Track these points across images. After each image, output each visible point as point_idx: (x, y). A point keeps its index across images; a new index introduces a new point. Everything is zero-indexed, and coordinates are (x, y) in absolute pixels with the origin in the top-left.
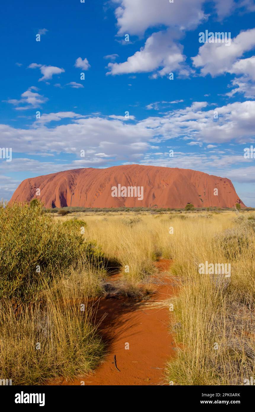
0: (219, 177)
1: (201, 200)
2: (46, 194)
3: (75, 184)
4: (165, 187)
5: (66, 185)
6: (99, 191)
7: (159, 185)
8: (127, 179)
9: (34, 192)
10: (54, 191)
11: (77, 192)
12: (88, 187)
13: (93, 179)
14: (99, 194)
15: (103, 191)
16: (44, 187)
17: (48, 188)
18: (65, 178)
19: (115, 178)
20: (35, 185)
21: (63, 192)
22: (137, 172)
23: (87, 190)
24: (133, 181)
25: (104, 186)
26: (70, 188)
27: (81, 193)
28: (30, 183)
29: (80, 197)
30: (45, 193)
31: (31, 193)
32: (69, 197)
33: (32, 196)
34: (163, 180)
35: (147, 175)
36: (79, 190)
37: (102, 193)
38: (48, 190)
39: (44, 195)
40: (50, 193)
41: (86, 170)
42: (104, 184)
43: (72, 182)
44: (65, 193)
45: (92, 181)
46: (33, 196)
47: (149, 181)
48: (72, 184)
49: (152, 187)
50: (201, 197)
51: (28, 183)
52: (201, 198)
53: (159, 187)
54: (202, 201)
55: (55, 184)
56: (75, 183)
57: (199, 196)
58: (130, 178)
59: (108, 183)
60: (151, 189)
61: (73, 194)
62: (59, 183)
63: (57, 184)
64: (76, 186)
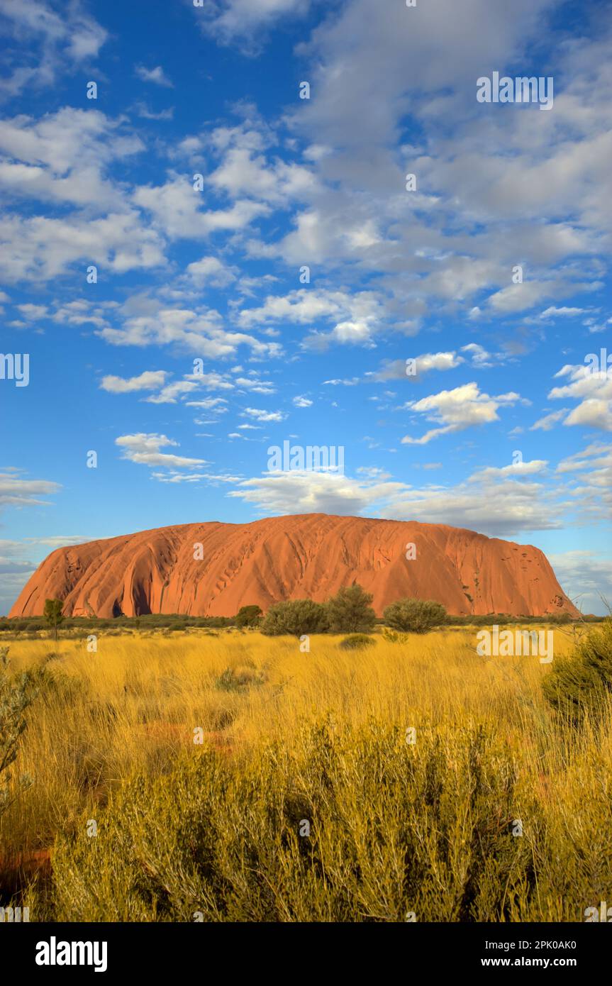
0: (512, 543)
1: (468, 596)
2: (102, 583)
3: (175, 560)
4: (383, 565)
5: (151, 561)
6: (226, 577)
7: (369, 562)
8: (294, 548)
9: (74, 579)
10: (121, 578)
11: (175, 578)
12: (200, 567)
13: (214, 548)
14: (225, 584)
15: (235, 576)
16: (99, 568)
17: (106, 569)
18: (150, 545)
19: (264, 545)
20: (79, 561)
21: (143, 580)
22: (317, 532)
23: (198, 574)
24: (307, 552)
25: (240, 564)
26: (161, 569)
27: (184, 581)
28: (67, 559)
29: (182, 591)
30: (101, 580)
31: (68, 581)
32: (156, 587)
33: (69, 588)
34: (380, 550)
35: (342, 538)
36: (179, 574)
37: (232, 580)
38: (107, 573)
39: (96, 586)
40: (112, 582)
41: (202, 527)
42: (239, 559)
43: (167, 556)
44: (147, 582)
45: (210, 554)
46: (71, 589)
47: (346, 553)
48: (168, 560)
49: (351, 565)
50: (468, 592)
51: (63, 556)
52: (468, 593)
53: (369, 567)
54: (471, 601)
55: (125, 561)
56: (174, 556)
57: (464, 587)
58: (301, 545)
59: (248, 557)
60: (350, 570)
61: (168, 583)
62: (134, 559)
63: (130, 561)
64: (176, 565)
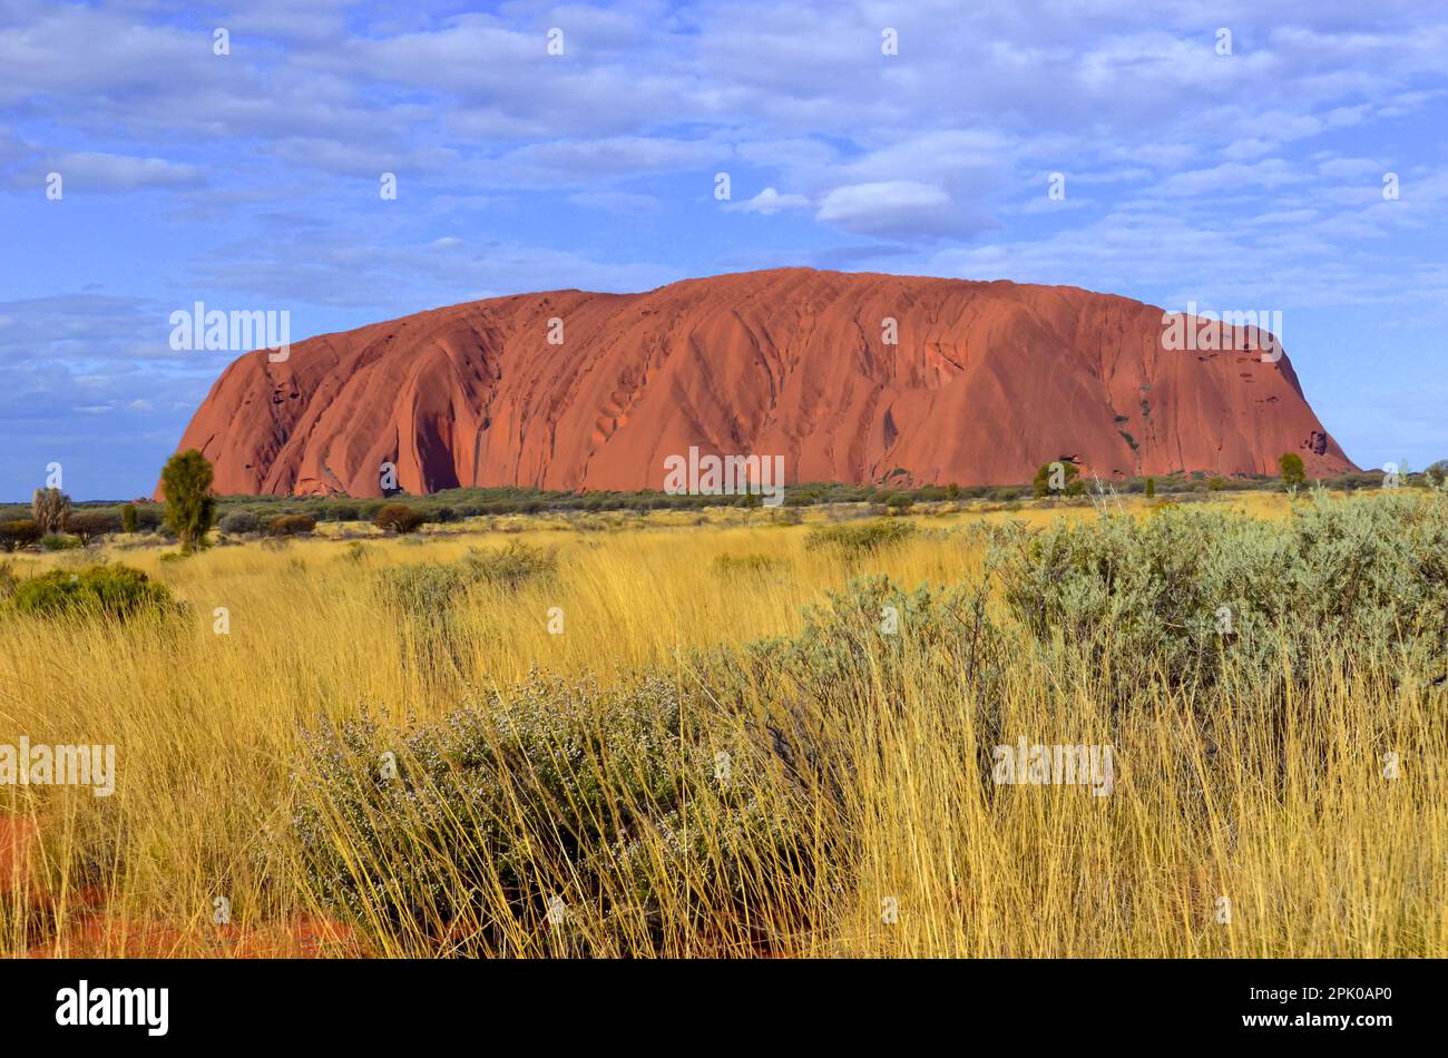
1: (1129, 438)
2: (350, 425)
3: (496, 375)
4: (946, 378)
5: (449, 377)
6: (616, 409)
7: (914, 371)
8: (754, 343)
9: (289, 417)
10: (390, 413)
11: (503, 414)
12: (558, 385)
13: (581, 348)
14: (615, 422)
15: (634, 405)
16: (338, 393)
17: (357, 396)
18: (443, 343)
19: (691, 340)
20: (294, 381)
21: (436, 416)
22: (801, 308)
23: (554, 405)
24: (782, 352)
25: (640, 379)
26: (471, 393)
27: (524, 417)
28: (269, 375)
29: (522, 440)
30: (346, 420)
31: (276, 422)
32: (464, 436)
33: (280, 436)
34: (937, 345)
35: (856, 321)
36: (513, 404)
37: (628, 415)
38: (360, 405)
39: (339, 432)
40: (373, 423)
41: (546, 301)
42: (637, 369)
43: (479, 365)
44: (443, 421)
45: (576, 359)
46: (286, 439)
47: (867, 353)
48: (481, 372)
49: (878, 378)
50: (1126, 427)
51: (260, 372)
52: (1125, 431)
53: (915, 381)
54: (1134, 447)
55: (395, 377)
56: (492, 365)
57: (1119, 419)
58: (767, 337)
59: (658, 367)
60: (876, 388)
61: (487, 424)
62: (415, 370)
63: (405, 377)
64: (502, 385)
